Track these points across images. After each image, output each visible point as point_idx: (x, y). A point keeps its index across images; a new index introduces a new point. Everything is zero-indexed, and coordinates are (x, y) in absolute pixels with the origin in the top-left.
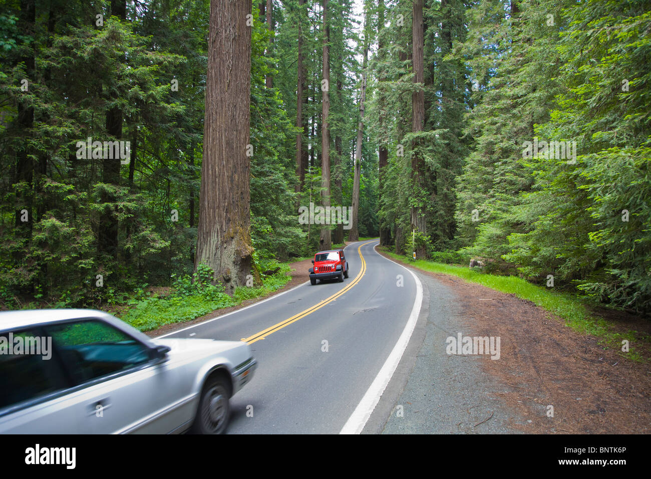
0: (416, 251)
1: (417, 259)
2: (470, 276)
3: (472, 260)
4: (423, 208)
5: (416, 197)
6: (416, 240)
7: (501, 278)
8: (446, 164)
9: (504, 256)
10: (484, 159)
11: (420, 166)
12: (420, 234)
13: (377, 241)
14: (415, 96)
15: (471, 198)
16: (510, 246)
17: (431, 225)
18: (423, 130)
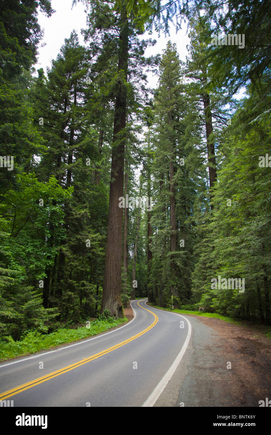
0: (173, 305)
1: (174, 309)
2: (200, 314)
3: (200, 308)
4: (177, 285)
5: (173, 280)
6: (173, 300)
7: (210, 314)
8: (186, 264)
9: (211, 306)
10: (203, 267)
11: (175, 266)
12: (175, 297)
13: (146, 300)
14: (172, 236)
15: (198, 282)
16: (213, 302)
17: (180, 293)
18: (176, 250)
